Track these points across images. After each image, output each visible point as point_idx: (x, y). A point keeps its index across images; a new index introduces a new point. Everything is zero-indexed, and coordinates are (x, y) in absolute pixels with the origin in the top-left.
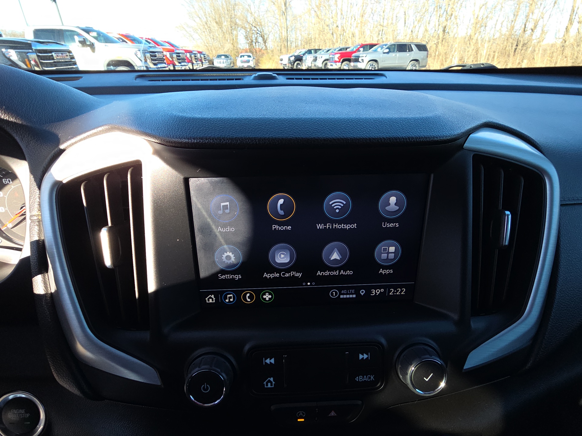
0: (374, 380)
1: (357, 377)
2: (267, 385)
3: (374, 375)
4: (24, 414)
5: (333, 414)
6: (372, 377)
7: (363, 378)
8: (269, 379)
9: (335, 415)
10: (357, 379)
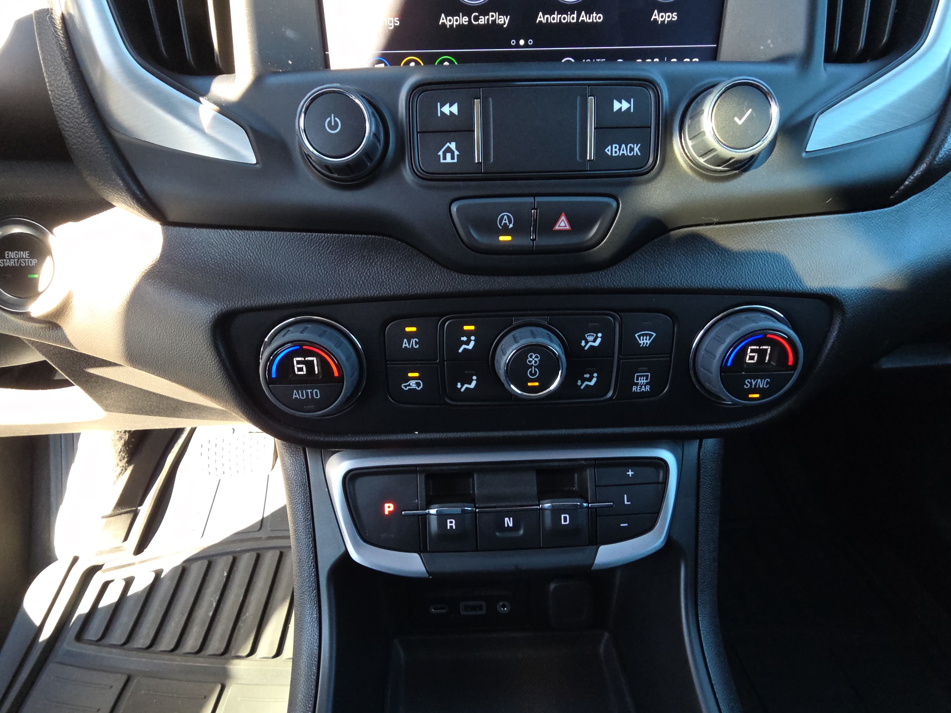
0: (639, 154)
1: (609, 147)
2: (445, 158)
3: (639, 145)
4: (27, 260)
5: (563, 224)
6: (637, 146)
7: (619, 150)
8: (448, 146)
9: (568, 226)
10: (608, 150)
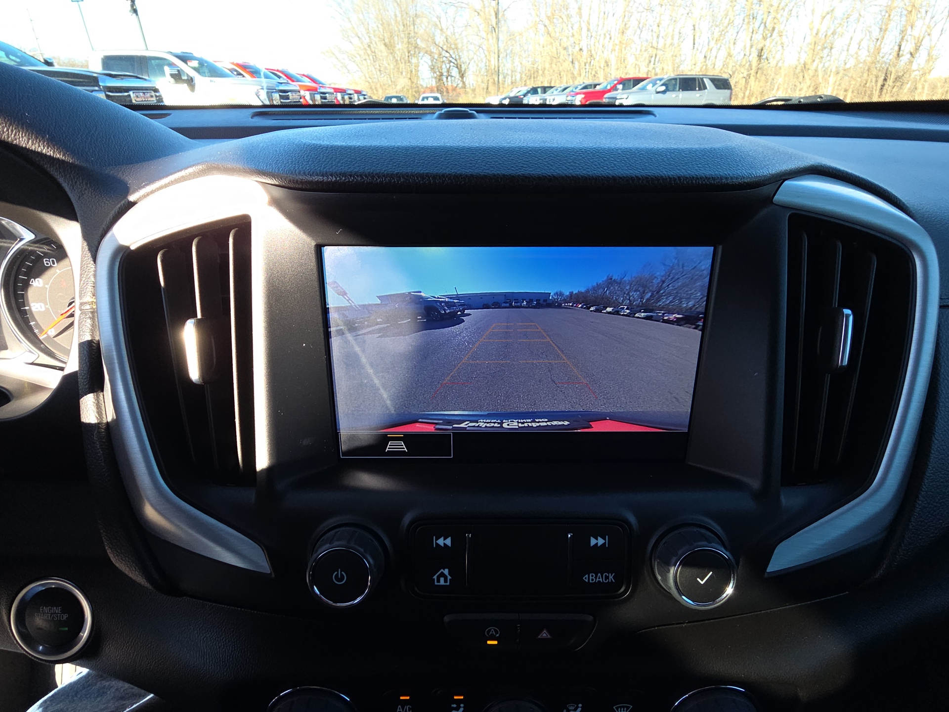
0: (613, 581)
1: (587, 576)
2: (439, 581)
3: (614, 574)
4: (59, 615)
5: (545, 635)
6: (611, 575)
7: (596, 578)
8: (442, 572)
9: (549, 636)
10: (586, 578)
